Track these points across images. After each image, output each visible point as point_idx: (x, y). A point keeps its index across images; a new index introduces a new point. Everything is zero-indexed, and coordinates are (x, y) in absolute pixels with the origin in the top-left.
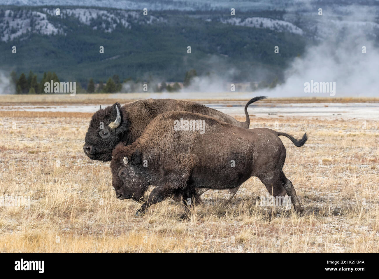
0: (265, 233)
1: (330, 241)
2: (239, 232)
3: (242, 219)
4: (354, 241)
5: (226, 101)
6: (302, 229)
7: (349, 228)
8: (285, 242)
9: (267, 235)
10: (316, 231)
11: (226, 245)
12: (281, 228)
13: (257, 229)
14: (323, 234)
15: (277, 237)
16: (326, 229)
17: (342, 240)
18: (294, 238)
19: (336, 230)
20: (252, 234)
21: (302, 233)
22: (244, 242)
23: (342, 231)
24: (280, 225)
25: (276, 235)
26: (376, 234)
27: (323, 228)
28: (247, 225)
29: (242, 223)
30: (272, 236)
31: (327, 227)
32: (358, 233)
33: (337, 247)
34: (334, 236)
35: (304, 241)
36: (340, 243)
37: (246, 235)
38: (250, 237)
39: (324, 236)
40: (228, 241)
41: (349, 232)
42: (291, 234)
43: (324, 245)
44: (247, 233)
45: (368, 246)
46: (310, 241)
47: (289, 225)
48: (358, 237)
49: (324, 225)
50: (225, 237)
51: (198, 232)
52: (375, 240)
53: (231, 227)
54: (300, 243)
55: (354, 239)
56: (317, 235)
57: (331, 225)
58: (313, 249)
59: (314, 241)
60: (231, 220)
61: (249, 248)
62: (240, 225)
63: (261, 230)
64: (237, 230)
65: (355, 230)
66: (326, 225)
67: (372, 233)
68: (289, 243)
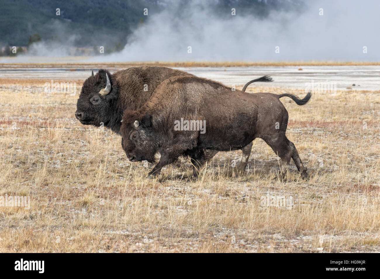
0: (109, 196)
1: (173, 204)
2: (83, 195)
3: (86, 182)
4: (197, 204)
5: (69, 65)
6: (145, 192)
7: (191, 191)
8: (128, 205)
9: (110, 198)
10: (159, 194)
11: (69, 208)
12: (125, 191)
13: (101, 191)
14: (166, 196)
15: (121, 200)
16: (169, 192)
17: (185, 203)
18: (138, 201)
19: (179, 193)
20: (96, 197)
21: (146, 196)
22: (87, 205)
23: (185, 194)
24: (123, 188)
25: (120, 198)
26: (218, 197)
27: (166, 191)
28: (91, 188)
29: (85, 186)
30: (115, 199)
31: (169, 190)
32: (201, 196)
33: (180, 210)
34: (177, 199)
35: (147, 204)
36: (182, 206)
37: (90, 198)
38: (94, 200)
39: (167, 199)
40: (72, 204)
41: (192, 195)
42: (135, 197)
43: (167, 208)
44: (91, 196)
45: (210, 208)
46: (153, 204)
47: (133, 188)
48: (201, 199)
49: (167, 187)
50: (69, 200)
51: (42, 195)
52: (217, 203)
53: (74, 190)
54: (143, 206)
55: (197, 202)
56: (160, 198)
57: (174, 188)
58: (156, 211)
59: (157, 203)
60: (75, 183)
61: (93, 211)
62: (84, 188)
63: (105, 193)
64: (80, 193)
65: (198, 192)
66: (169, 188)
67: (215, 196)
68: (132, 206)
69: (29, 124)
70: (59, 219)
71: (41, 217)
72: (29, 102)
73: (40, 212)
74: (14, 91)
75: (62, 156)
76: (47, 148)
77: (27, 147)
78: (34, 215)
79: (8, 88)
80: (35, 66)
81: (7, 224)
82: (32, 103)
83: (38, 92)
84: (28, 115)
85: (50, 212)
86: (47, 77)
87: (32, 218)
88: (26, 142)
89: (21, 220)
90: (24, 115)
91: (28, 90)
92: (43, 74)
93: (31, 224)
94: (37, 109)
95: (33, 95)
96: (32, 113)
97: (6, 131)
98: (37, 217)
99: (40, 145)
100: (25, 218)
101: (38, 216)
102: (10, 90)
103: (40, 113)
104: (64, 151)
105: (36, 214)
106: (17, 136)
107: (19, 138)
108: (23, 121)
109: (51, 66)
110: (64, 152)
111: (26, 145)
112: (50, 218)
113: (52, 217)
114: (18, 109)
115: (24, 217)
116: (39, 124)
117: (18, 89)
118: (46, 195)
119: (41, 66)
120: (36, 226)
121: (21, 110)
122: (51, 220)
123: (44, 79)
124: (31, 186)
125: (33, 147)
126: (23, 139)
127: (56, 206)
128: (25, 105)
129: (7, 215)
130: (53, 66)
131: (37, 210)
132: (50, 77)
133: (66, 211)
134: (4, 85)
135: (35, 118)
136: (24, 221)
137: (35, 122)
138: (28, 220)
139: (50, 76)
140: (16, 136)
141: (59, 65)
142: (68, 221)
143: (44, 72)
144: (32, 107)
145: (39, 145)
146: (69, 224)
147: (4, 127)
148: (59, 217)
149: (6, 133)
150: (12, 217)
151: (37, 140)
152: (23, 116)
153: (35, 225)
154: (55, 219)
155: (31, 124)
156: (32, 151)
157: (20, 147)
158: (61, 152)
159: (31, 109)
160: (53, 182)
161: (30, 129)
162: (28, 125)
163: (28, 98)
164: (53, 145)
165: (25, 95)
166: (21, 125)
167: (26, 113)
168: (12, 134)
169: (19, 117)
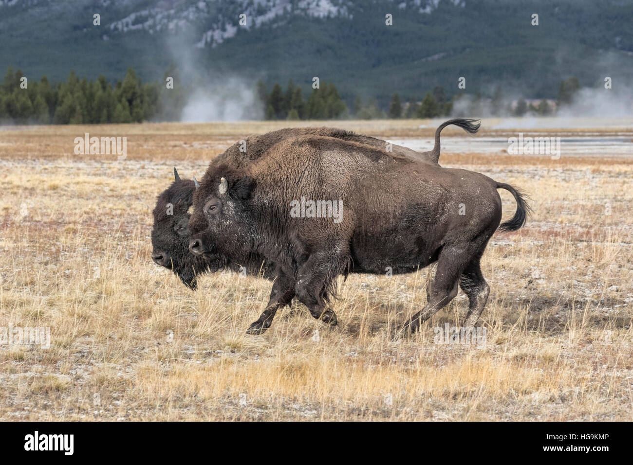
11: (629, 382)
50: (629, 368)
51: (581, 359)
69: (559, 235)
70: (611, 402)
71: (579, 398)
72: (560, 197)
73: (577, 390)
74: (533, 177)
75: (617, 291)
76: (591, 278)
77: (556, 275)
78: (567, 394)
79: (523, 173)
80: (570, 134)
81: (520, 410)
82: (564, 199)
83: (576, 179)
84: (557, 220)
85: (595, 389)
86: (590, 154)
87: (563, 399)
88: (554, 266)
89: (544, 402)
90: (550, 220)
91: (557, 175)
92: (584, 147)
93: (561, 410)
94: (573, 209)
95: (566, 185)
96: (564, 217)
97: (519, 247)
98: (572, 398)
99: (578, 271)
100: (552, 400)
101: (575, 396)
102: (525, 175)
103: (579, 216)
104: (619, 283)
105: (571, 393)
106: (538, 257)
107: (541, 260)
108: (549, 230)
109: (597, 134)
110: (621, 285)
111: (554, 271)
112: (595, 401)
113: (598, 398)
114: (540, 209)
115: (549, 398)
116: (577, 234)
117: (540, 173)
118: (589, 359)
119: (580, 134)
120: (570, 414)
121: (545, 211)
122: (597, 402)
123: (586, 156)
124: (562, 344)
125: (565, 275)
126: (548, 262)
127: (606, 380)
128: (551, 202)
129: (520, 395)
130: (602, 134)
131: (573, 386)
132: (596, 154)
133: (622, 388)
134: (516, 167)
135: (570, 225)
136: (549, 405)
137: (570, 231)
138: (557, 404)
139: (595, 151)
140: (536, 256)
141: (612, 132)
142: (626, 405)
143: (585, 143)
144: (565, 206)
145: (576, 273)
146: (628, 410)
147: (515, 241)
148: (611, 397)
149: (519, 251)
150: (528, 397)
151: (573, 263)
152: (549, 222)
153: (569, 412)
154: (604, 402)
155: (563, 236)
156: (564, 282)
157: (543, 276)
158: (615, 284)
159: (563, 208)
160: (601, 338)
161: (561, 244)
162: (558, 237)
163: (557, 189)
164: (600, 271)
165: (553, 184)
166: (546, 237)
167: (554, 216)
168: (530, 252)
169: (542, 224)
